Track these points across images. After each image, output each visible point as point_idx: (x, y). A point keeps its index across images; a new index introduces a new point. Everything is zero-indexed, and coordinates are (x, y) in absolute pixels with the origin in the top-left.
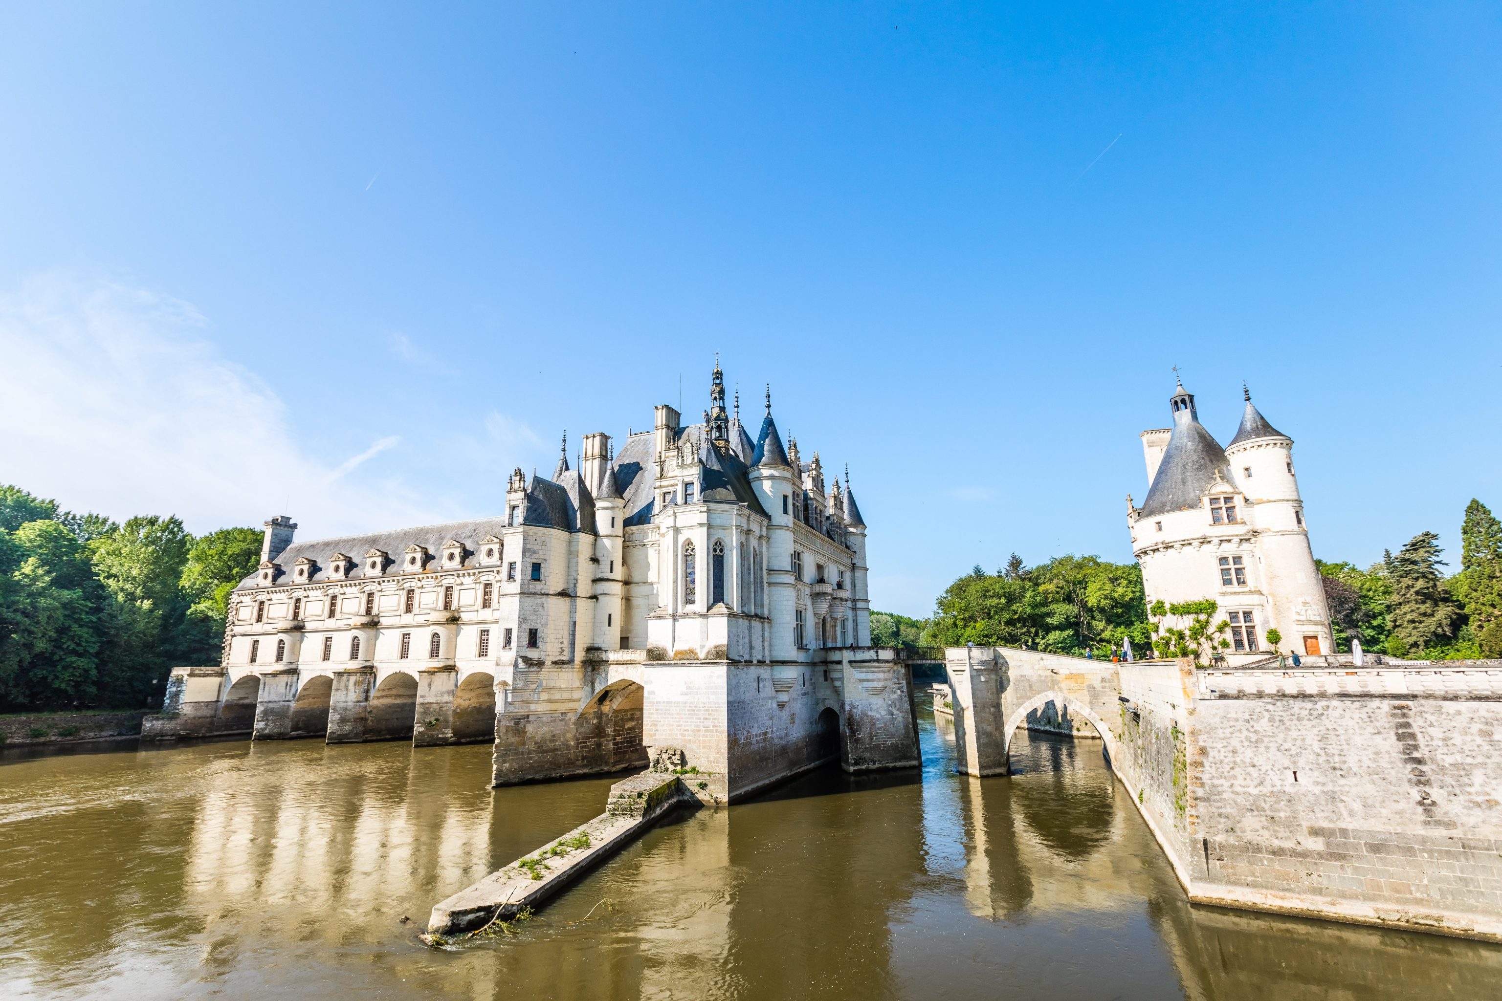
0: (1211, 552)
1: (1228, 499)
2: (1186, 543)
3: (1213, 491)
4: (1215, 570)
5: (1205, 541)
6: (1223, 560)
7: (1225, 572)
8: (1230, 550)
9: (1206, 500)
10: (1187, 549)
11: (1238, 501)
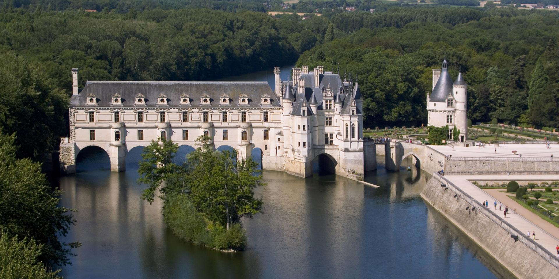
0: (446, 114)
1: (452, 100)
2: (441, 111)
3: (449, 98)
4: (446, 118)
5: (445, 111)
6: (448, 116)
7: (448, 119)
8: (450, 114)
9: (447, 100)
10: (440, 113)
11: (453, 101)
